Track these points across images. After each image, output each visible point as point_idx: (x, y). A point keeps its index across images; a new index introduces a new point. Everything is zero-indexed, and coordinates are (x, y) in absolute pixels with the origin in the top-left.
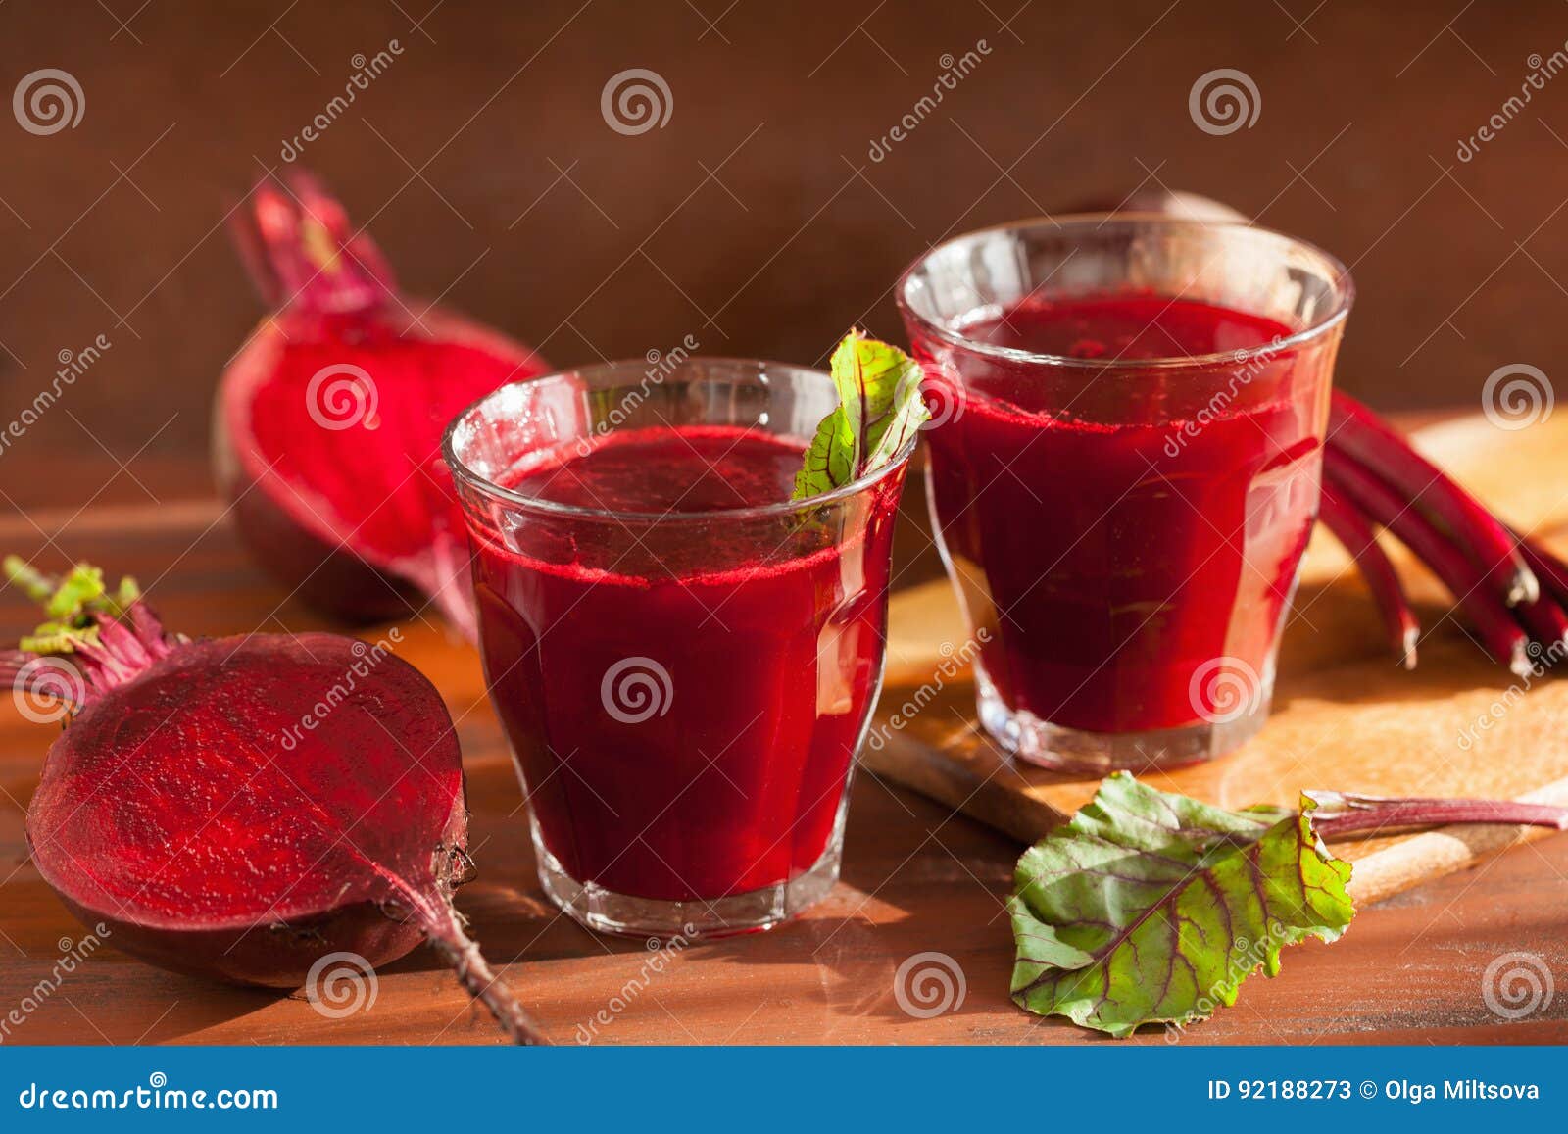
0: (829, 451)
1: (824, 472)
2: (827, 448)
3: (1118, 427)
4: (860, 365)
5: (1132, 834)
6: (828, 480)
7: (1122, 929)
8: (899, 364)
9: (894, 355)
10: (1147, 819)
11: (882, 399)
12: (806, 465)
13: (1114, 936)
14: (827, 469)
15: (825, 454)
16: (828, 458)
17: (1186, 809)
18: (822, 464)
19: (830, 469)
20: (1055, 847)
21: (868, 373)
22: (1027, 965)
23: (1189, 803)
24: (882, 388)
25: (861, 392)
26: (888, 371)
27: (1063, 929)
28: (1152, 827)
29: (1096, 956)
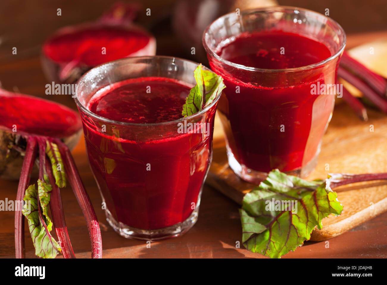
0: (194, 98)
1: (192, 104)
2: (193, 97)
3: (273, 88)
4: (203, 77)
5: (279, 189)
6: (194, 106)
7: (275, 217)
8: (215, 77)
9: (214, 75)
10: (283, 184)
11: (210, 87)
12: (187, 102)
13: (272, 219)
14: (193, 103)
15: (193, 98)
16: (194, 100)
17: (295, 181)
18: (192, 101)
19: (194, 103)
20: (255, 193)
21: (205, 79)
22: (246, 234)
23: (296, 179)
24: (210, 84)
25: (203, 84)
26: (212, 79)
27: (257, 218)
28: (284, 186)
29: (267, 227)
